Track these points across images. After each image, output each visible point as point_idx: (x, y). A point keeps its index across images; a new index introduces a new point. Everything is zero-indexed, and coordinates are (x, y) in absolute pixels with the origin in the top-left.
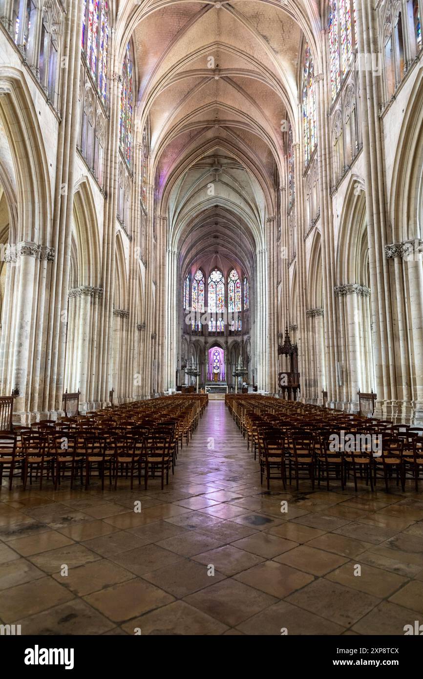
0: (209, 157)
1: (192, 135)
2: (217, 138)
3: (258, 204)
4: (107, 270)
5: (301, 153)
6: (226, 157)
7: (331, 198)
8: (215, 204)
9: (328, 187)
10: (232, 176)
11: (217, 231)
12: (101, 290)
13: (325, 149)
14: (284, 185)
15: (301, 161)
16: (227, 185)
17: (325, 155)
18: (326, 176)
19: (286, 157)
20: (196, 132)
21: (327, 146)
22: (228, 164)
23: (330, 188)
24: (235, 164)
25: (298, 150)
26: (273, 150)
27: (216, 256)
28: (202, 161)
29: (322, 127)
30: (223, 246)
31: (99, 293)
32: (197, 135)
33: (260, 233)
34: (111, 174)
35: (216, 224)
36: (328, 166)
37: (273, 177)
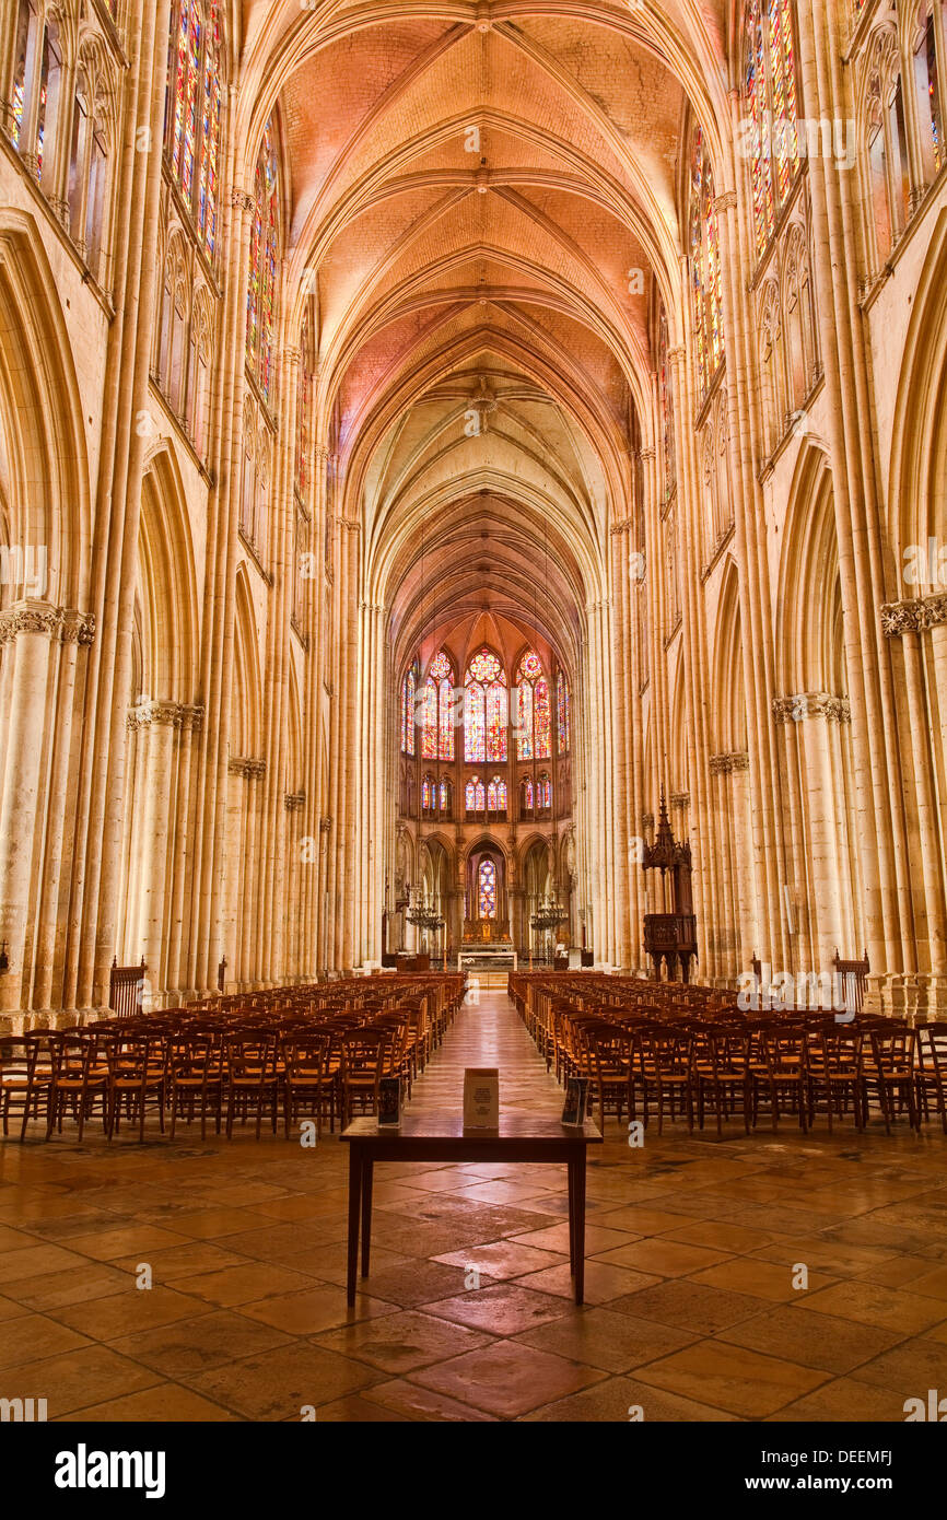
0: (465, 373)
1: (423, 321)
2: (485, 327)
3: (588, 487)
4: (214, 661)
5: (689, 372)
6: (507, 374)
7: (761, 485)
8: (480, 488)
9: (754, 459)
10: (521, 417)
11: (486, 553)
12: (198, 711)
13: (743, 369)
14: (650, 444)
15: (690, 391)
16: (511, 440)
17: (744, 382)
18: (747, 433)
19: (654, 377)
20: (431, 316)
22: (511, 388)
23: (758, 461)
24: (529, 390)
25: (681, 363)
26: (622, 360)
27: (486, 617)
28: (448, 384)
29: (735, 315)
30: (502, 590)
31: (195, 718)
32: (432, 322)
33: (594, 559)
34: (225, 429)
35: (485, 535)
36: (751, 409)
37: (623, 423)
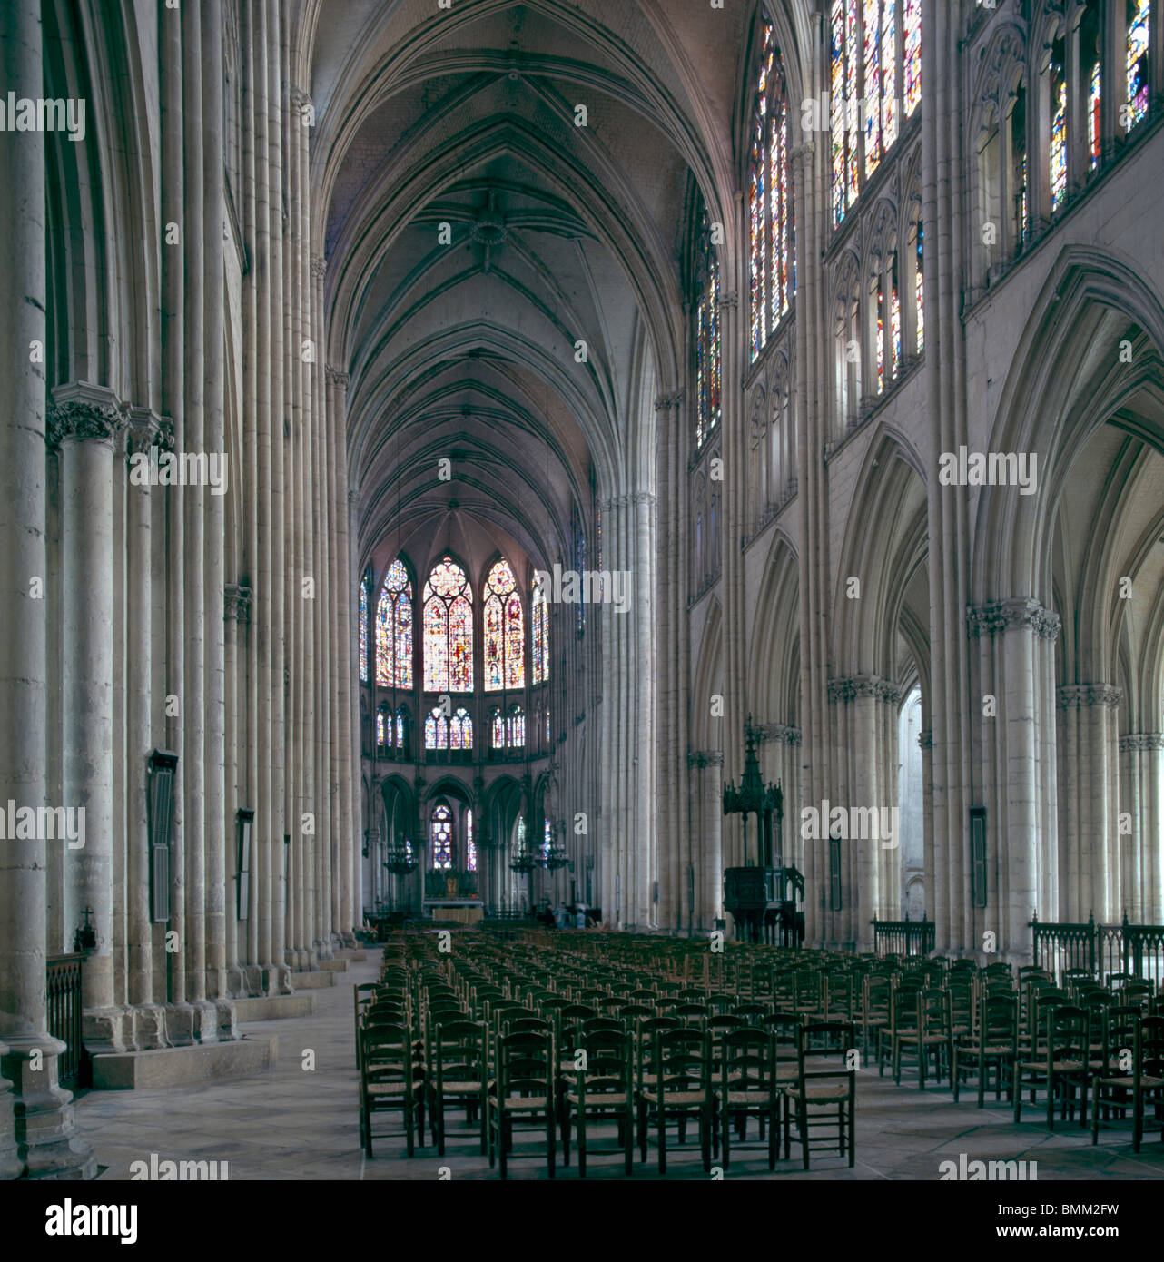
0: (471, 182)
1: (433, 98)
2: (506, 118)
4: (261, 524)
5: (819, 181)
6: (526, 189)
7: (963, 326)
8: (475, 345)
9: (955, 290)
10: (533, 255)
11: (464, 436)
12: (244, 594)
13: (947, 161)
14: (732, 288)
15: (819, 207)
16: (517, 284)
17: (947, 181)
18: (949, 253)
20: (443, 91)
21: (954, 154)
22: (527, 211)
23: (962, 294)
24: (557, 217)
25: (808, 170)
27: (452, 518)
28: (452, 197)
29: (939, 86)
30: (476, 484)
31: (240, 603)
32: (447, 99)
35: (467, 411)
36: (955, 221)
